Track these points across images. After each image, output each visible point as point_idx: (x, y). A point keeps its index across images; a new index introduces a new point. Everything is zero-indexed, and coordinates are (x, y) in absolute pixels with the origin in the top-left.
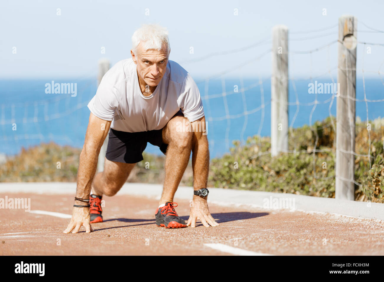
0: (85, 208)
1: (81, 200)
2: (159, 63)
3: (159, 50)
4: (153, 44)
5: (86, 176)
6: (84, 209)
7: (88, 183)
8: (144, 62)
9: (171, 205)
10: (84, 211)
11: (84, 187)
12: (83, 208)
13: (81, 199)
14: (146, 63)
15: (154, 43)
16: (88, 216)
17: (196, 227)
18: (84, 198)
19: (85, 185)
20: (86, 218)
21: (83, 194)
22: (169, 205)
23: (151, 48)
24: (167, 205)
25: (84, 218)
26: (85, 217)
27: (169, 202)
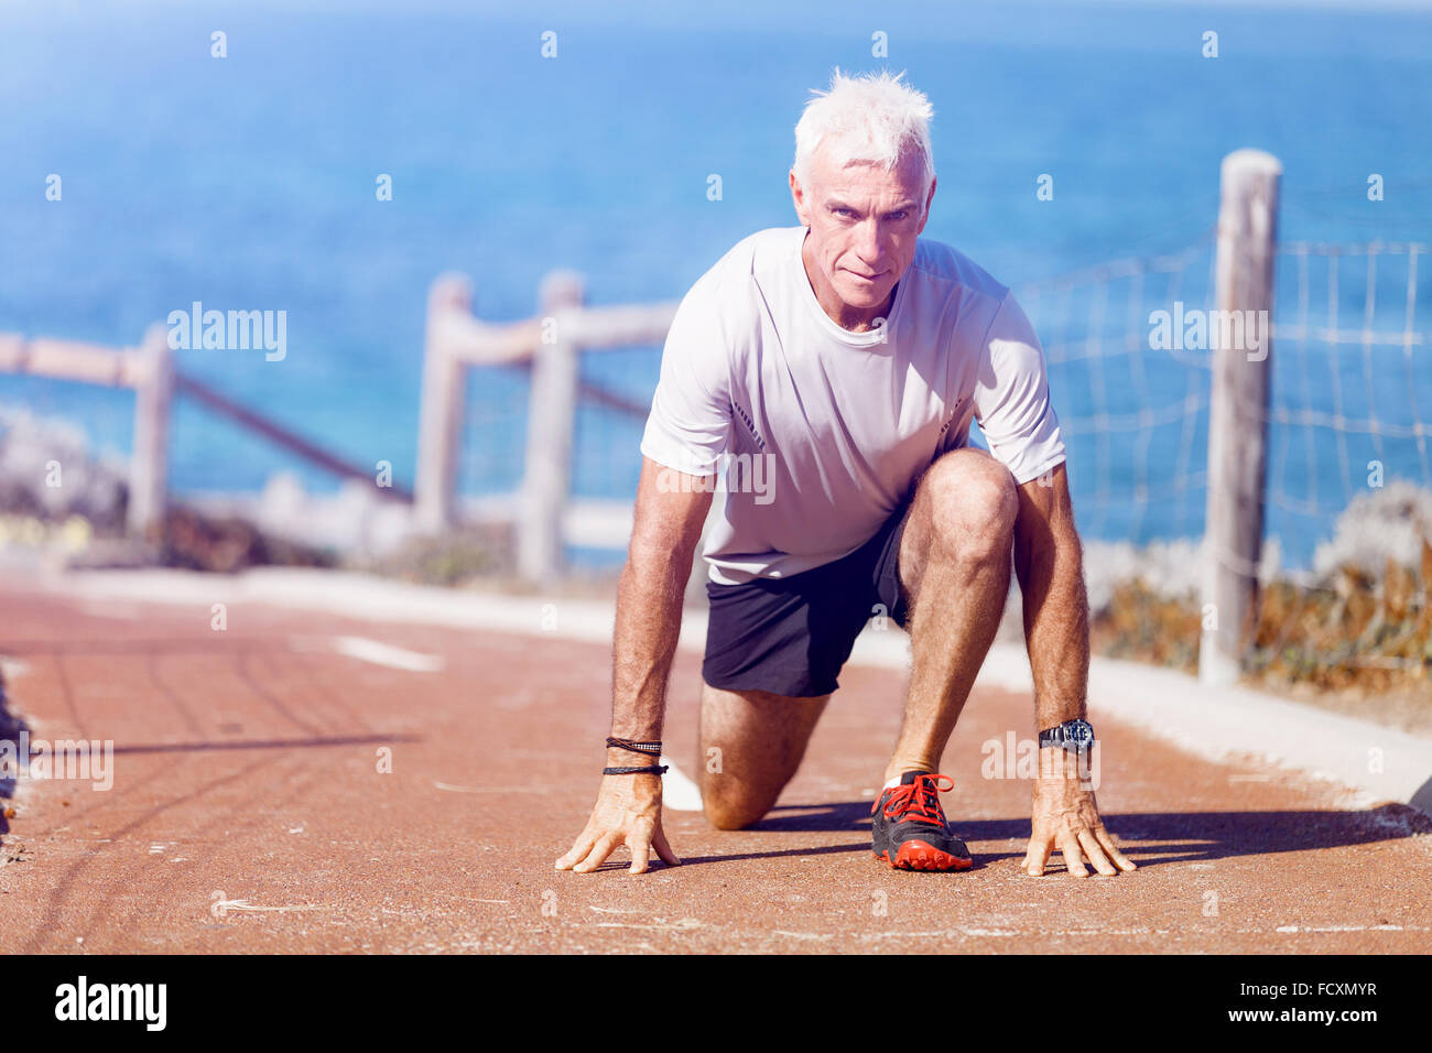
0: (641, 777)
1: (627, 746)
2: (887, 219)
3: (888, 166)
4: (866, 142)
5: (636, 654)
6: (636, 781)
7: (647, 680)
8: (834, 210)
9: (925, 782)
10: (634, 789)
11: (635, 695)
12: (633, 776)
13: (626, 743)
14: (838, 214)
15: (870, 139)
16: (649, 807)
17: (1045, 874)
18: (637, 739)
19: (637, 687)
20: (638, 816)
21: (634, 721)
22: (919, 782)
23: (860, 155)
24: (913, 783)
25: (632, 816)
26: (636, 814)
27: (921, 773)
